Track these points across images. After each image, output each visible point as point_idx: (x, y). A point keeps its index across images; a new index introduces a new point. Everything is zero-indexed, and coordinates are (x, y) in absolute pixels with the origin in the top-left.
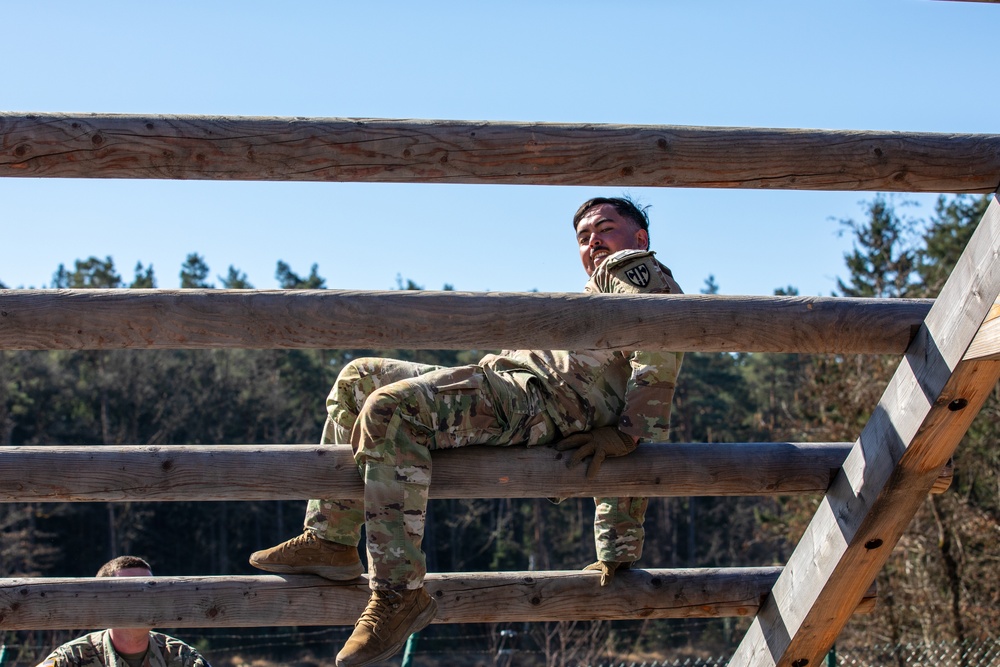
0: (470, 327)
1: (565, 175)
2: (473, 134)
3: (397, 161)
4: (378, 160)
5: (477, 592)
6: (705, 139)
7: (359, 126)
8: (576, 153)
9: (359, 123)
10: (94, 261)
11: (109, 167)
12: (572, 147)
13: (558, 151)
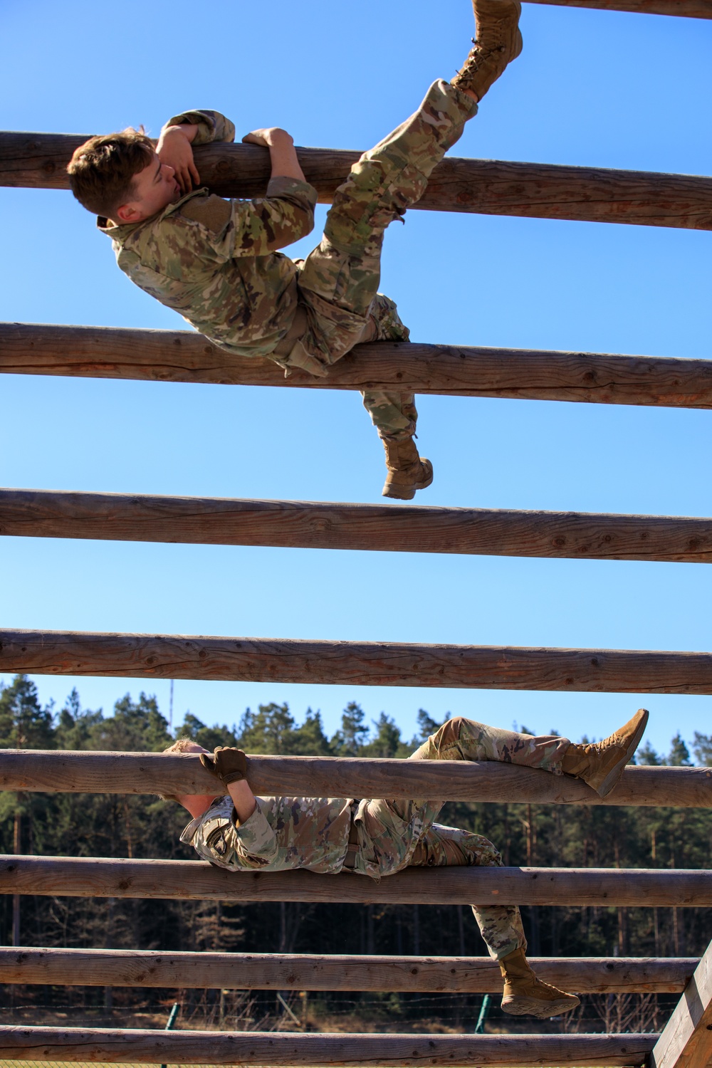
0: (466, 786)
1: (526, 684)
2: (462, 654)
3: (409, 673)
4: (395, 672)
5: (481, 971)
6: (624, 659)
7: (383, 648)
8: (534, 668)
9: (383, 646)
10: (273, 706)
11: (210, 673)
12: (531, 664)
13: (521, 667)
